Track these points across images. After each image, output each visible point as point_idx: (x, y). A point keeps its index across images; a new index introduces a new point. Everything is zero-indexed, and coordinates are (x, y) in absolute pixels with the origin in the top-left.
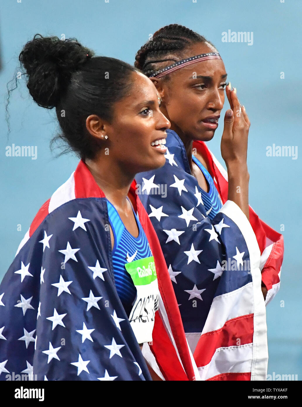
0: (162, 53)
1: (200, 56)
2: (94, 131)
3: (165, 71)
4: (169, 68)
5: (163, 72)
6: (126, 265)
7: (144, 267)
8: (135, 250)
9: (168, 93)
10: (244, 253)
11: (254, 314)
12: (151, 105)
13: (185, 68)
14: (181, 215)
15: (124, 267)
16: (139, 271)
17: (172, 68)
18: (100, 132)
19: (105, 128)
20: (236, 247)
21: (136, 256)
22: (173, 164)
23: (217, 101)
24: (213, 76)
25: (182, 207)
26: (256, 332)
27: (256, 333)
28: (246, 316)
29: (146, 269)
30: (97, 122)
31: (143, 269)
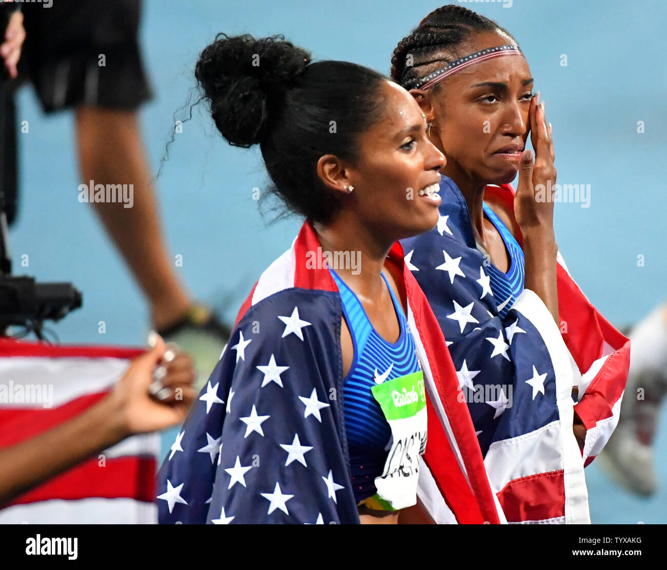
0: (427, 51)
1: (485, 50)
2: (332, 180)
3: (434, 77)
4: (438, 72)
5: (430, 79)
6: (373, 389)
7: (404, 390)
8: (389, 364)
9: (439, 113)
10: (546, 374)
11: (563, 470)
12: (415, 133)
13: (464, 71)
14: (451, 313)
15: (370, 392)
16: (396, 397)
17: (444, 73)
18: (339, 181)
19: (347, 173)
20: (534, 366)
21: (391, 372)
22: (444, 232)
23: (516, 121)
24: (507, 82)
25: (454, 301)
26: (569, 498)
27: (569, 501)
28: (550, 474)
29: (408, 393)
30: (334, 165)
31: (401, 392)
